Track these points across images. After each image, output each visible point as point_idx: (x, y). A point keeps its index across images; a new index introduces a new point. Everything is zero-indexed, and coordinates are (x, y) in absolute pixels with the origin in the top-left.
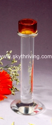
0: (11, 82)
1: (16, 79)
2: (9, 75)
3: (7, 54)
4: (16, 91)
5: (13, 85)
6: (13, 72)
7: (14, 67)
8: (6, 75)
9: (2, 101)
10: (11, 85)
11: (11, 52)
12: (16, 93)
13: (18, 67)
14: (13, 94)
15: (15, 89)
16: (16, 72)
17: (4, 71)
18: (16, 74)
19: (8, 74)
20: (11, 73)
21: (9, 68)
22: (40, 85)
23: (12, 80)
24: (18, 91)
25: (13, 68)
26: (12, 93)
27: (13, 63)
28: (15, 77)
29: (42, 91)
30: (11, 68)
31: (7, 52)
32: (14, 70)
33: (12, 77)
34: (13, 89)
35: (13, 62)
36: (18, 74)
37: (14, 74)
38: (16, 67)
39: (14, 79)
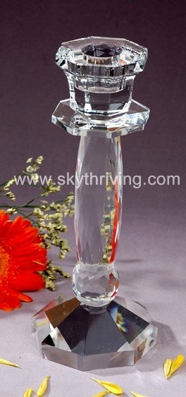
0: (44, 252)
1: (59, 240)
2: (36, 231)
3: (29, 167)
4: (59, 280)
5: (48, 261)
6: (47, 222)
7: (52, 205)
8: (28, 230)
9: (16, 309)
10: (43, 262)
11: (39, 161)
12: (58, 283)
13: (64, 205)
14: (50, 289)
15: (57, 271)
16: (59, 219)
17: (20, 219)
18: (59, 228)
19: (34, 228)
20: (43, 224)
21: (36, 210)
22: (134, 257)
23: (46, 246)
24: (66, 277)
25: (48, 209)
26: (47, 286)
27: (47, 194)
28: (54, 235)
29: (137, 275)
30: (43, 209)
31: (29, 160)
32: (51, 216)
33: (46, 236)
34: (49, 272)
35: (48, 190)
36: (65, 227)
37: (51, 225)
38: (58, 205)
39: (53, 242)
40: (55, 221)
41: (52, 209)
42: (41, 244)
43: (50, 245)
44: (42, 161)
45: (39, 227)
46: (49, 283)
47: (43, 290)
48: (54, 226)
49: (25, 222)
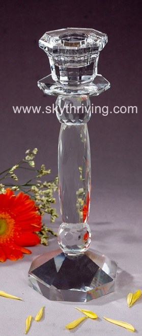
0: (40, 218)
1: (50, 209)
2: (33, 203)
3: (28, 156)
4: (51, 237)
5: (42, 224)
6: (41, 196)
7: (45, 183)
8: (28, 202)
9: (19, 259)
10: (39, 225)
11: (35, 152)
12: (50, 240)
13: (53, 184)
14: (44, 244)
15: (49, 231)
16: (50, 194)
17: (22, 194)
18: (50, 200)
19: (31, 200)
20: (38, 197)
21: (33, 188)
22: (105, 221)
23: (41, 213)
24: (56, 236)
25: (42, 186)
26: (42, 242)
27: (41, 176)
28: (46, 205)
29: (107, 234)
30: (38, 187)
31: (28, 151)
32: (44, 191)
33: (41, 206)
34: (43, 232)
35: (42, 172)
36: (54, 199)
37: (44, 198)
38: (49, 184)
39: (46, 210)
40: (47, 195)
41: (45, 186)
42: (37, 212)
43: (43, 213)
44: (37, 152)
45: (36, 199)
46: (43, 240)
47: (39, 245)
48: (47, 198)
49: (26, 196)
